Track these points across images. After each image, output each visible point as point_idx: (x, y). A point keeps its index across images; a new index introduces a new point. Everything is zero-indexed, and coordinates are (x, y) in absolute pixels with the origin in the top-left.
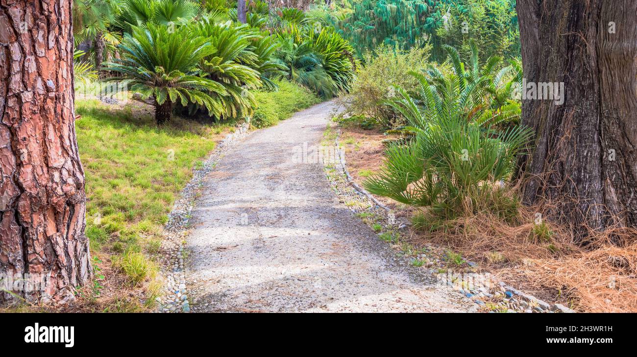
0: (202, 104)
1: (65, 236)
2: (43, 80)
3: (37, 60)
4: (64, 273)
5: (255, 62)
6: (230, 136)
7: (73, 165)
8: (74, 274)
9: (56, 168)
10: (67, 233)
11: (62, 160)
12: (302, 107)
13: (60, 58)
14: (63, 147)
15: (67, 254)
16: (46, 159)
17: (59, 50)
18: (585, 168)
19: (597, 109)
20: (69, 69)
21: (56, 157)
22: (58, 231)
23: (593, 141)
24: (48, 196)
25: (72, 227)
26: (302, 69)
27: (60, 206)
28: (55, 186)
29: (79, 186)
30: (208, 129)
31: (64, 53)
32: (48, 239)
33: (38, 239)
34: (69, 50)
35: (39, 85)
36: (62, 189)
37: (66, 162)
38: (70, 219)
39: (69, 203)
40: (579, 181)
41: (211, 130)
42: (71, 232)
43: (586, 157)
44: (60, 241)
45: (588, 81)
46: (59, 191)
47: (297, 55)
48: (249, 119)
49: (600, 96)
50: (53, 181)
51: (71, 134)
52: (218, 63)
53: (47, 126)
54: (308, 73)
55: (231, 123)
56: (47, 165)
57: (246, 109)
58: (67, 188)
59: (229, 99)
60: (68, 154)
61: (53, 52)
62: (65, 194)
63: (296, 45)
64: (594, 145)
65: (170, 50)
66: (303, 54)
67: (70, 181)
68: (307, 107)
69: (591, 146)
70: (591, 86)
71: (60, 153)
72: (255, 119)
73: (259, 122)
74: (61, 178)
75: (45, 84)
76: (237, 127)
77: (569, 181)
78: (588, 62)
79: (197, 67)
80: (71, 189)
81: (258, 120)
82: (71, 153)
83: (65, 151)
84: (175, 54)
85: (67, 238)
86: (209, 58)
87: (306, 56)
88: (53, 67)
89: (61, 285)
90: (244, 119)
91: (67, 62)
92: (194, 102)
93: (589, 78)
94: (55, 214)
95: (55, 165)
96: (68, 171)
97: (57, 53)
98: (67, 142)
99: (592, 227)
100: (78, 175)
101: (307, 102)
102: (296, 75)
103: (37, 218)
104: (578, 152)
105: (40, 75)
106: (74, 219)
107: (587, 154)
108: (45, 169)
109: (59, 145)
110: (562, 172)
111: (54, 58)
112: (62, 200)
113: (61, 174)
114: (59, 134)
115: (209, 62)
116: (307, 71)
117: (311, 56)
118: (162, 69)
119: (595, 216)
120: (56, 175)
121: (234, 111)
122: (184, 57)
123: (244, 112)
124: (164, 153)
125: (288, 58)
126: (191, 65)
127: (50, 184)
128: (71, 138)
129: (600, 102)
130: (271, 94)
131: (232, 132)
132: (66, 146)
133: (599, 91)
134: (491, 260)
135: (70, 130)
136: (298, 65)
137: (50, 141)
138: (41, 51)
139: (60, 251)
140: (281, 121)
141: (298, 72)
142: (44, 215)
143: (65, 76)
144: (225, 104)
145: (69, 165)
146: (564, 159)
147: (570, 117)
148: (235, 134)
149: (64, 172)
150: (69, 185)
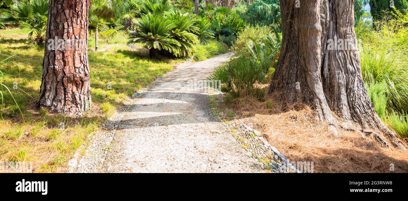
0: (167, 50)
1: (80, 93)
2: (74, 35)
3: (73, 28)
4: (79, 106)
5: (198, 32)
6: (181, 64)
7: (84, 67)
8: (83, 107)
9: (77, 68)
10: (81, 92)
11: (80, 65)
12: (221, 53)
13: (81, 28)
14: (81, 60)
15: (80, 99)
16: (74, 64)
17: (81, 25)
18: (290, 78)
19: (297, 53)
20: (85, 32)
21: (78, 64)
22: (77, 90)
23: (294, 67)
24: (74, 77)
25: (83, 90)
26: (224, 35)
27: (78, 81)
28: (76, 74)
29: (86, 75)
30: (172, 61)
31: (83, 26)
32: (73, 93)
33: (69, 92)
34: (85, 25)
35: (73, 37)
36: (79, 75)
37: (81, 65)
38: (82, 86)
39: (81, 81)
40: (287, 83)
41: (173, 62)
42: (82, 92)
43: (291, 73)
44: (78, 94)
45: (294, 41)
46: (78, 76)
47: (222, 29)
48: (192, 57)
49: (299, 48)
50: (76, 72)
51: (85, 56)
52: (178, 32)
53: (75, 52)
54: (226, 37)
55: (183, 59)
56: (74, 66)
57: (191, 53)
58: (80, 75)
59: (182, 48)
60: (82, 63)
61: (79, 25)
62: (80, 77)
63: (222, 24)
64: (295, 68)
65: (156, 26)
66: (224, 28)
67: (82, 72)
68: (224, 53)
69: (293, 69)
70: (296, 43)
71: (79, 62)
72: (195, 58)
73: (197, 59)
74: (79, 71)
75: (75, 37)
76: (185, 60)
77: (284, 83)
78: (295, 33)
79: (169, 33)
80: (82, 75)
81: (197, 58)
82: (83, 62)
83: (81, 61)
84: (158, 27)
85: (81, 93)
86: (174, 29)
87: (226, 29)
88: (79, 31)
89: (77, 110)
90: (189, 57)
91: (84, 29)
92: (164, 49)
93: (295, 40)
94: (76, 84)
95: (77, 66)
96: (82, 69)
97: (81, 26)
98: (82, 59)
99: (289, 103)
100: (86, 71)
101: (224, 51)
102: (221, 38)
103: (70, 85)
104: (289, 71)
105: (74, 34)
106: (83, 87)
107: (292, 72)
108: (73, 68)
109: (79, 59)
110: (283, 80)
111: (79, 28)
112: (79, 79)
113: (79, 70)
114: (79, 55)
115: (174, 31)
116: (226, 36)
117: (228, 29)
118: (151, 34)
119: (291, 98)
120: (77, 70)
121: (185, 54)
122: (161, 29)
123: (190, 54)
124: (147, 70)
125: (217, 30)
126: (165, 32)
127: (75, 73)
128: (85, 57)
129: (298, 50)
130: (205, 46)
131: (183, 62)
132: (82, 60)
133: (298, 45)
134: (244, 114)
135: (84, 54)
136: (222, 33)
137: (76, 58)
138: (74, 25)
139: (77, 98)
140: (208, 59)
141: (222, 37)
142: (72, 84)
143: (83, 34)
144: (180, 50)
145: (82, 67)
146: (284, 74)
147: (288, 56)
148: (184, 64)
149: (80, 69)
150: (82, 74)
